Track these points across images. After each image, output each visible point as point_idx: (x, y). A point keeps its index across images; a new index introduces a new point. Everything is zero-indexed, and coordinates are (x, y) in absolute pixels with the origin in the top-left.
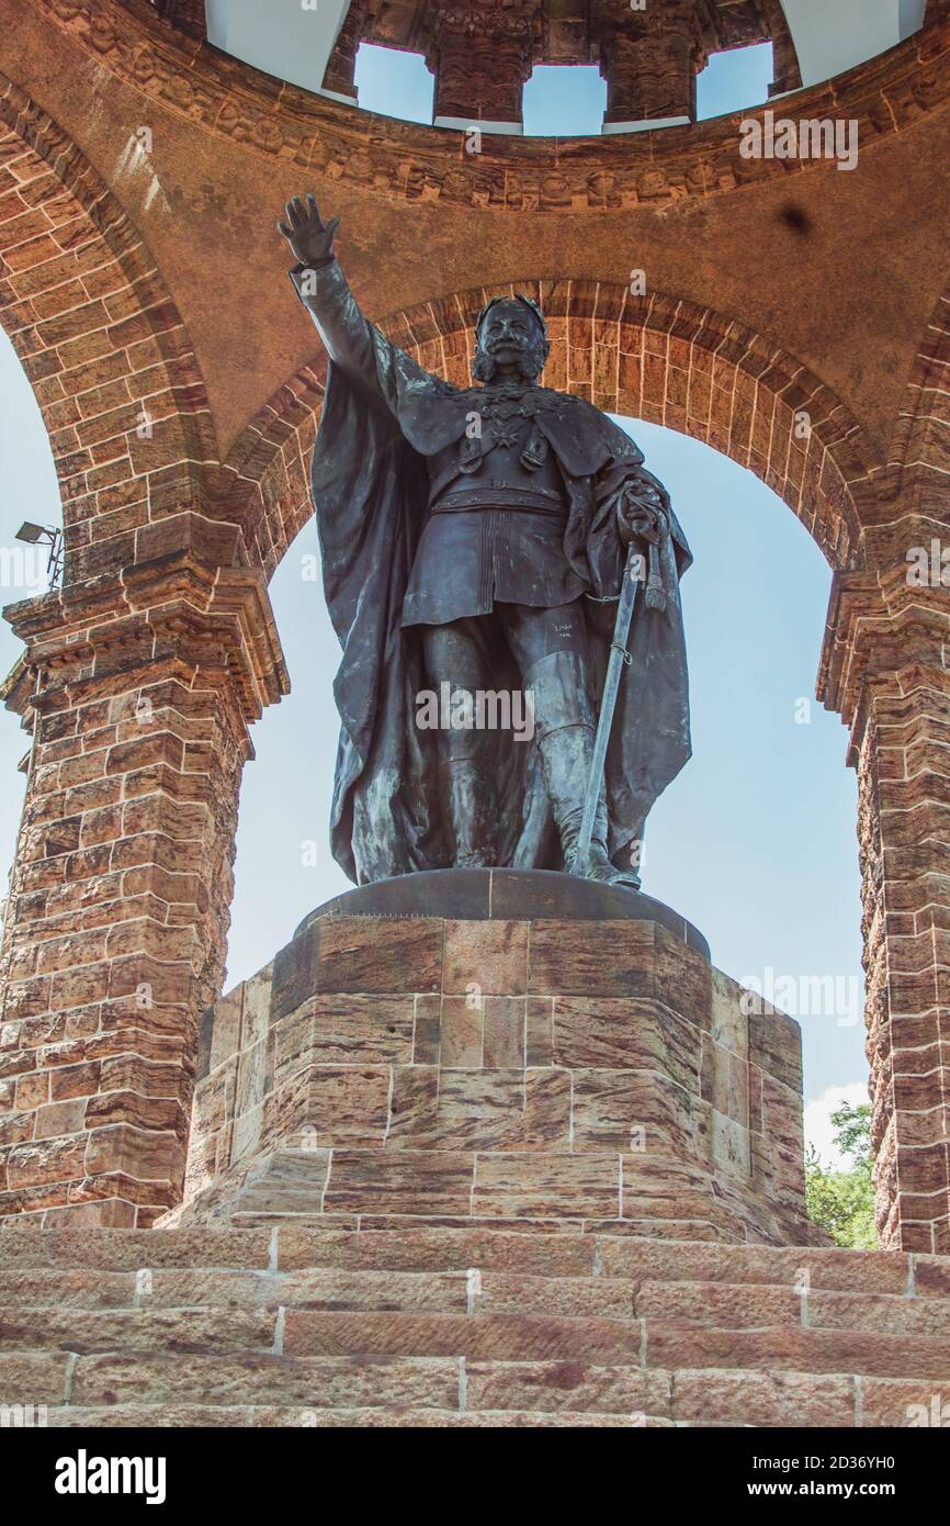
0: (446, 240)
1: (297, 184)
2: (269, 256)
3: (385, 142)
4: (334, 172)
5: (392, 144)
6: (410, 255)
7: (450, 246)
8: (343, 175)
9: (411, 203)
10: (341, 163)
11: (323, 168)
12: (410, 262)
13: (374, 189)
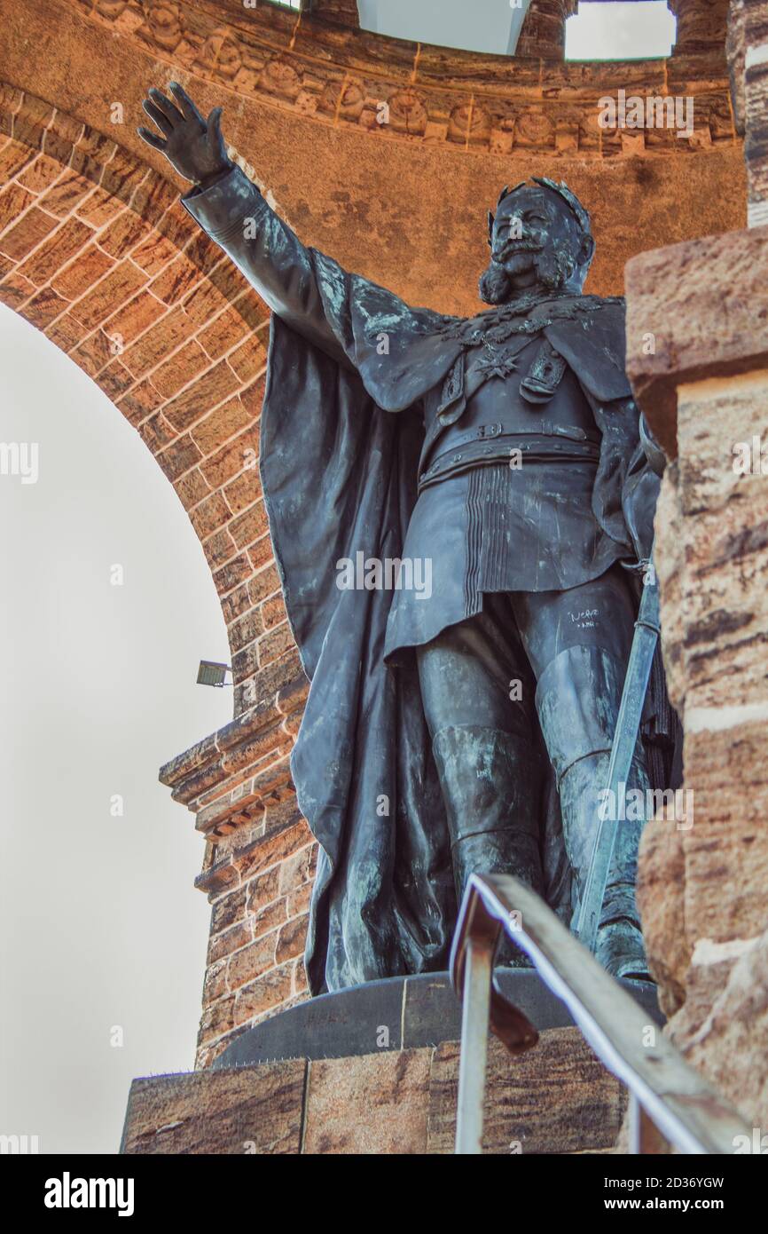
0: (666, 201)
1: (457, 169)
2: (435, 267)
3: (562, 92)
4: (503, 144)
5: (572, 93)
6: (621, 230)
7: (672, 208)
8: (515, 145)
9: (611, 163)
10: (506, 130)
11: (487, 142)
12: (622, 239)
13: (560, 155)
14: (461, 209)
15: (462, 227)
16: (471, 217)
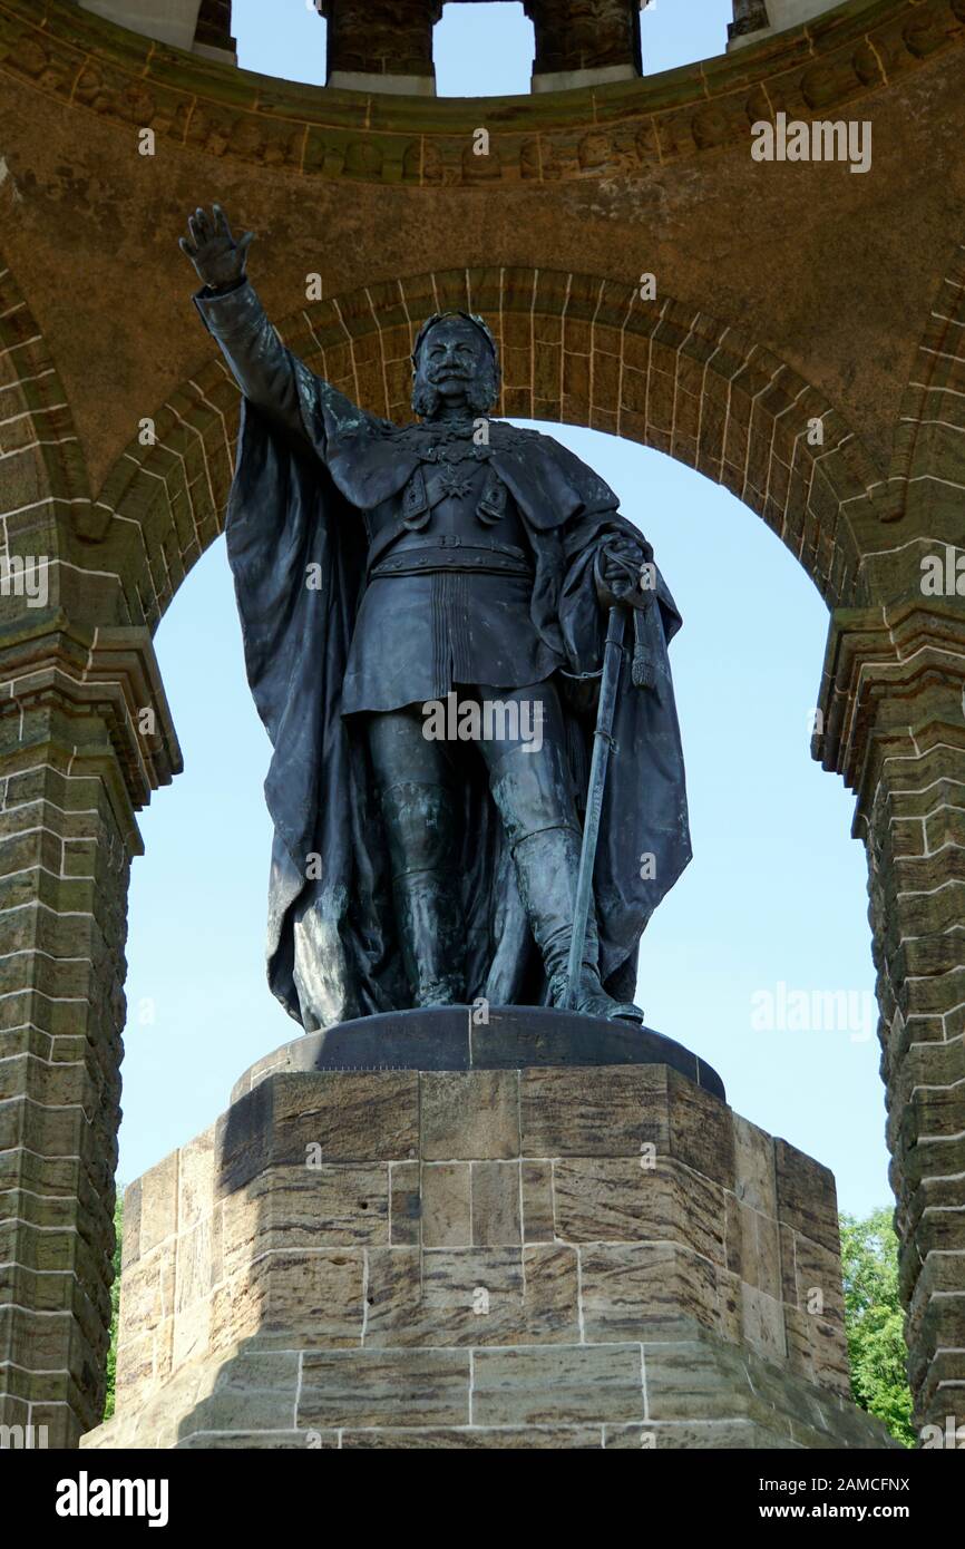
0: (353, 223)
1: (172, 163)
2: (141, 250)
3: (276, 108)
4: (217, 147)
6: (311, 242)
7: (358, 231)
8: (226, 151)
9: (308, 181)
10: (223, 136)
11: (203, 142)
12: (309, 251)
13: (265, 165)
14: (171, 200)
15: (170, 217)
16: (178, 210)
